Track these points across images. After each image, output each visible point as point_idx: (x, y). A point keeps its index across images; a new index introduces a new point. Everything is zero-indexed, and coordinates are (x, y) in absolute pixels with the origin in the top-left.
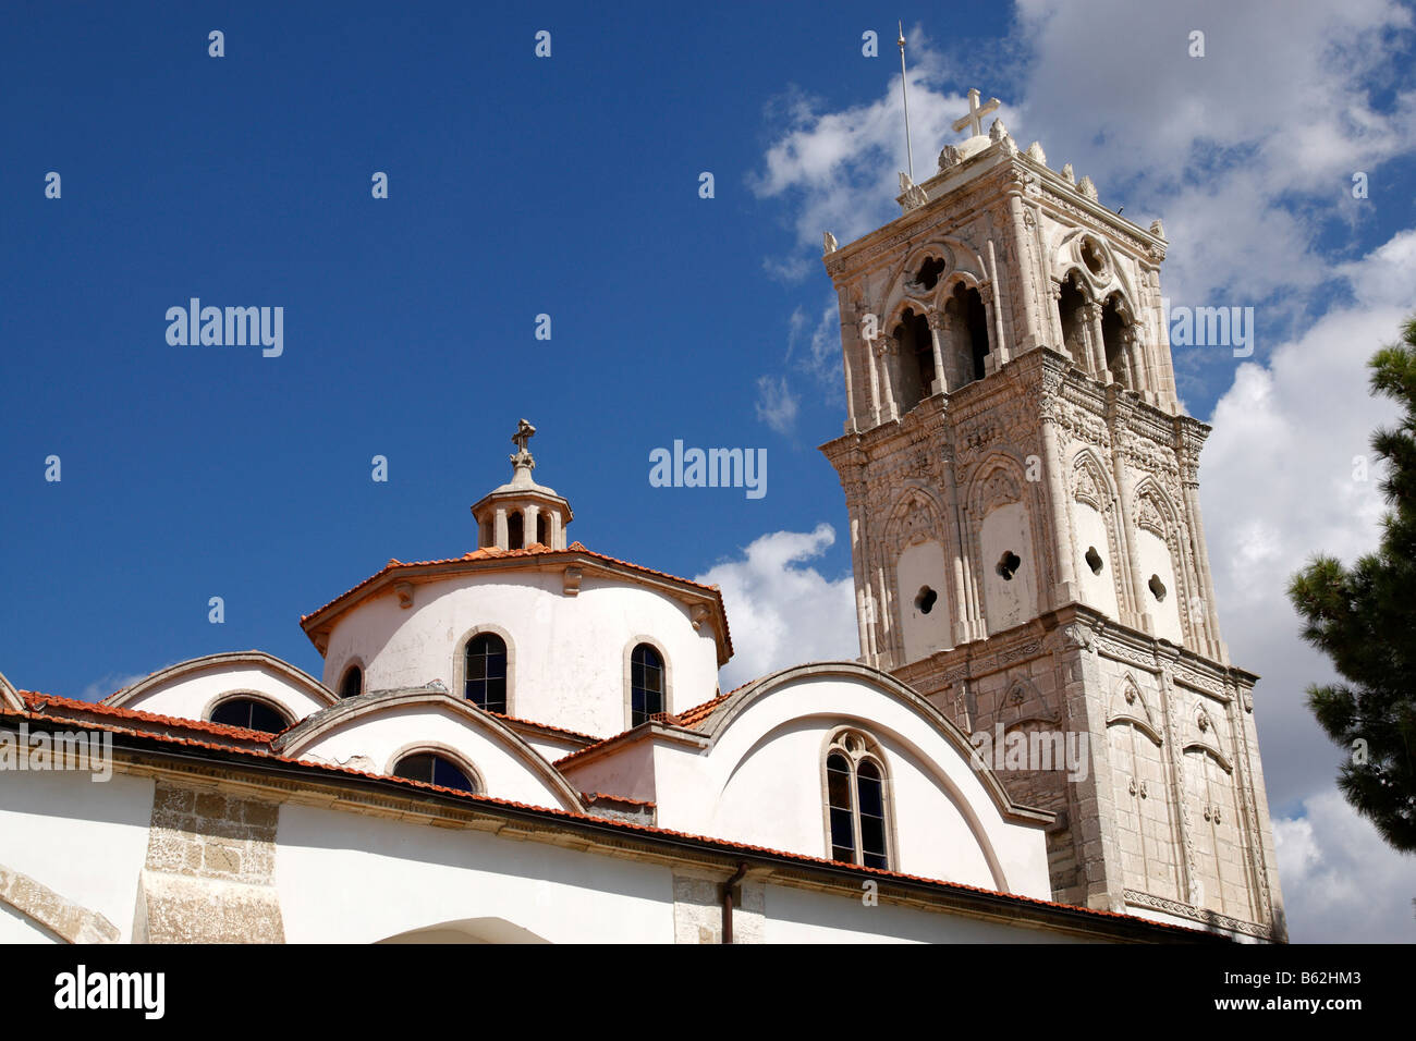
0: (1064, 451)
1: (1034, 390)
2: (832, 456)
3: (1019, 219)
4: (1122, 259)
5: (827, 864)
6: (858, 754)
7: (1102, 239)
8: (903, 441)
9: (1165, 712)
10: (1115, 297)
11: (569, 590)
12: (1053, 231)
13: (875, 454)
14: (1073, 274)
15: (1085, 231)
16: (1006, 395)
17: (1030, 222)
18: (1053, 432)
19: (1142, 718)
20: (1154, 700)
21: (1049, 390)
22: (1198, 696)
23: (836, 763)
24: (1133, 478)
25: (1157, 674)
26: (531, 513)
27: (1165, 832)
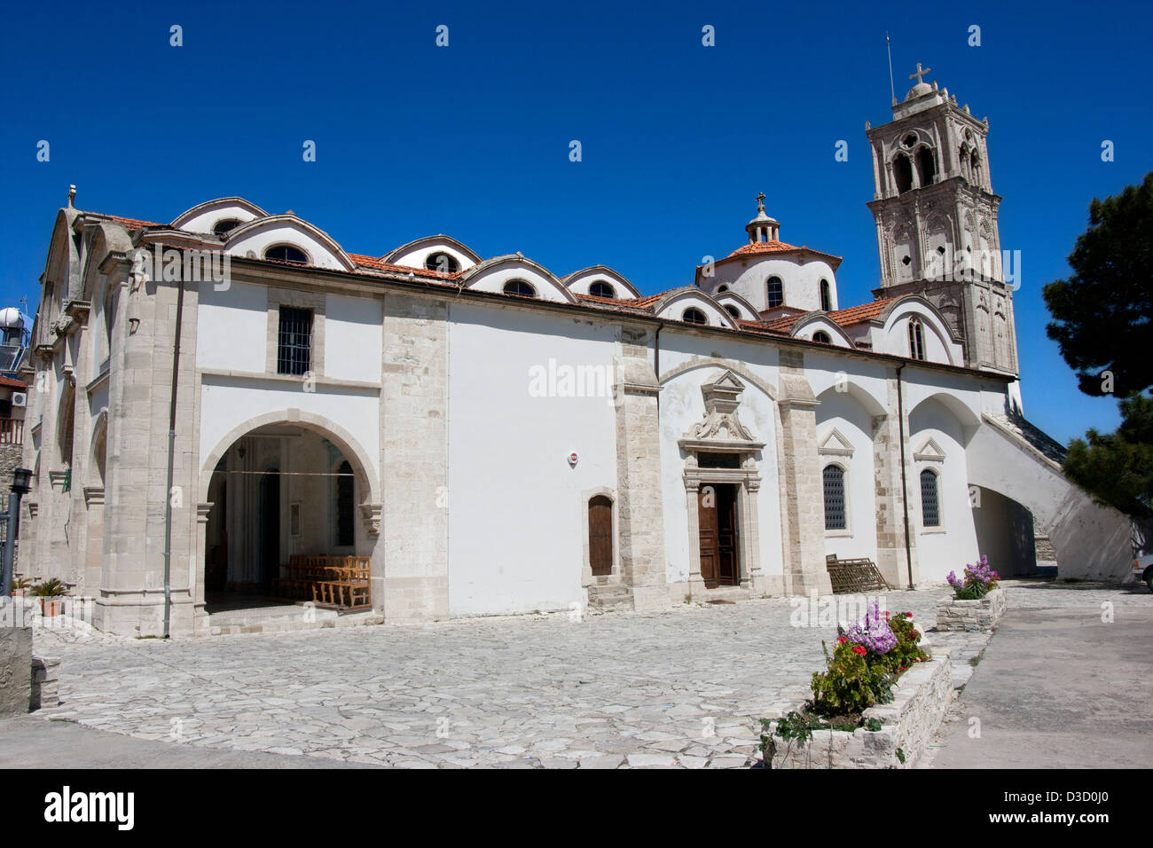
0: (963, 211)
1: (954, 191)
2: (870, 207)
3: (948, 125)
4: (976, 135)
5: (909, 359)
6: (915, 323)
7: (970, 128)
8: (899, 203)
9: (990, 302)
10: (975, 150)
11: (801, 263)
12: (958, 128)
13: (887, 207)
14: (964, 143)
15: (966, 126)
16: (942, 191)
17: (951, 126)
18: (960, 205)
19: (984, 305)
20: (987, 298)
21: (959, 191)
22: (998, 296)
23: (911, 326)
24: (980, 218)
25: (988, 289)
26: (770, 228)
27: (989, 341)
